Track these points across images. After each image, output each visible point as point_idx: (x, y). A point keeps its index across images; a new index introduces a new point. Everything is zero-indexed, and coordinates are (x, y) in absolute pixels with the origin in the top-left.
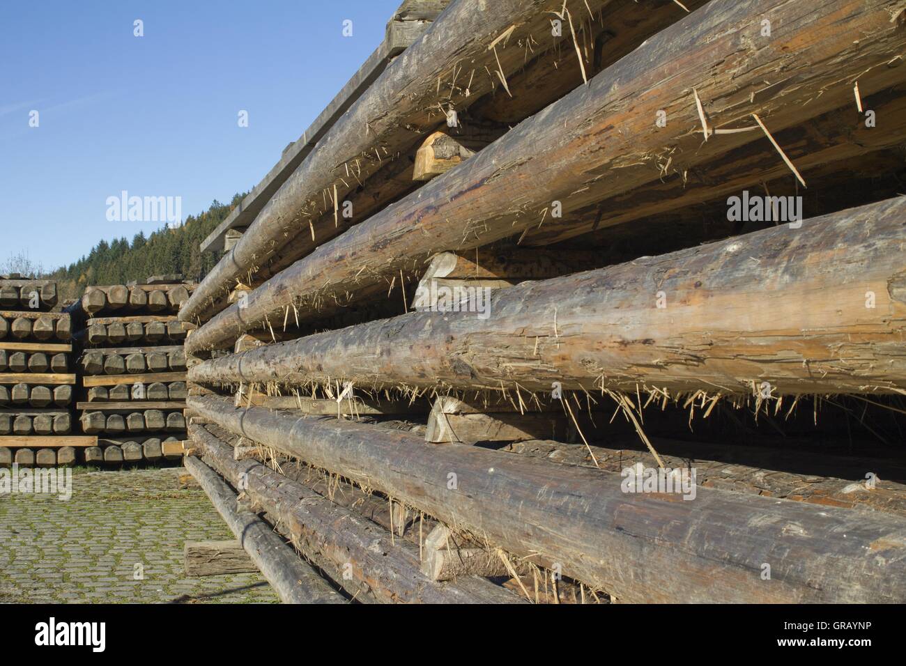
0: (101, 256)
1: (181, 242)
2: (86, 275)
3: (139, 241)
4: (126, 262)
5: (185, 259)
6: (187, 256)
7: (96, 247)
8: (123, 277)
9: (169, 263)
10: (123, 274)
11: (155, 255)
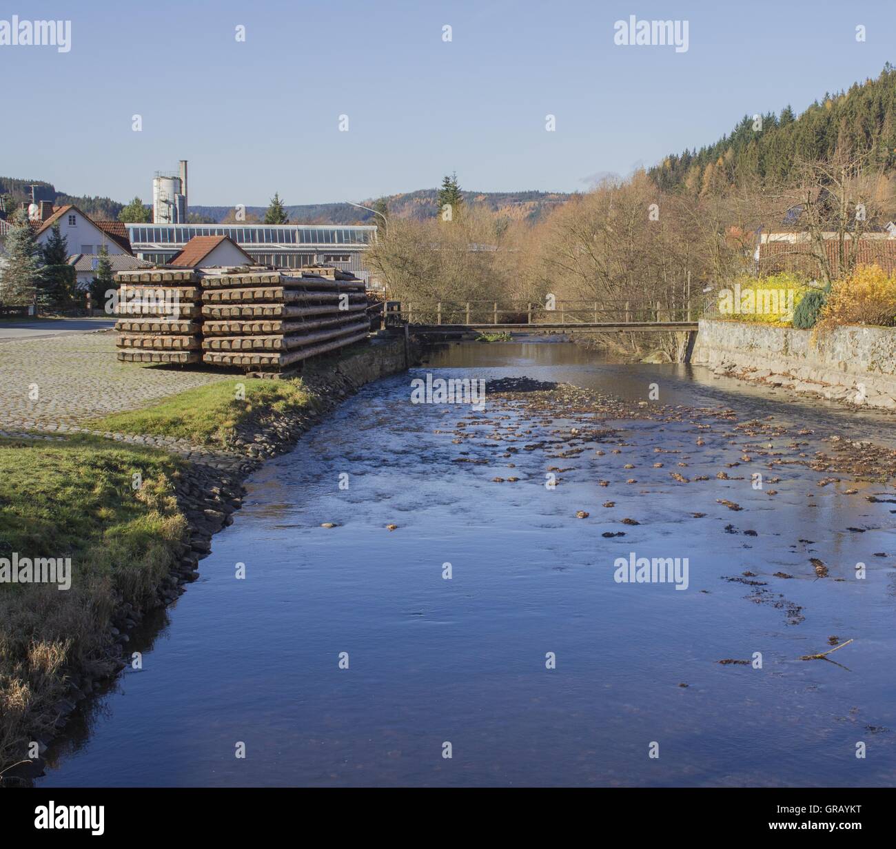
0: (743, 135)
1: (829, 119)
2: (724, 158)
3: (785, 116)
4: (767, 144)
5: (831, 140)
6: (833, 136)
7: (739, 124)
8: (762, 161)
9: (812, 145)
10: (763, 158)
11: (798, 135)
